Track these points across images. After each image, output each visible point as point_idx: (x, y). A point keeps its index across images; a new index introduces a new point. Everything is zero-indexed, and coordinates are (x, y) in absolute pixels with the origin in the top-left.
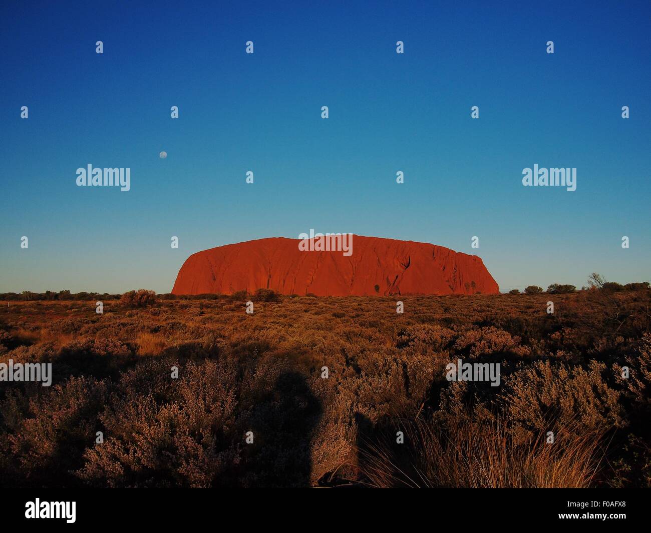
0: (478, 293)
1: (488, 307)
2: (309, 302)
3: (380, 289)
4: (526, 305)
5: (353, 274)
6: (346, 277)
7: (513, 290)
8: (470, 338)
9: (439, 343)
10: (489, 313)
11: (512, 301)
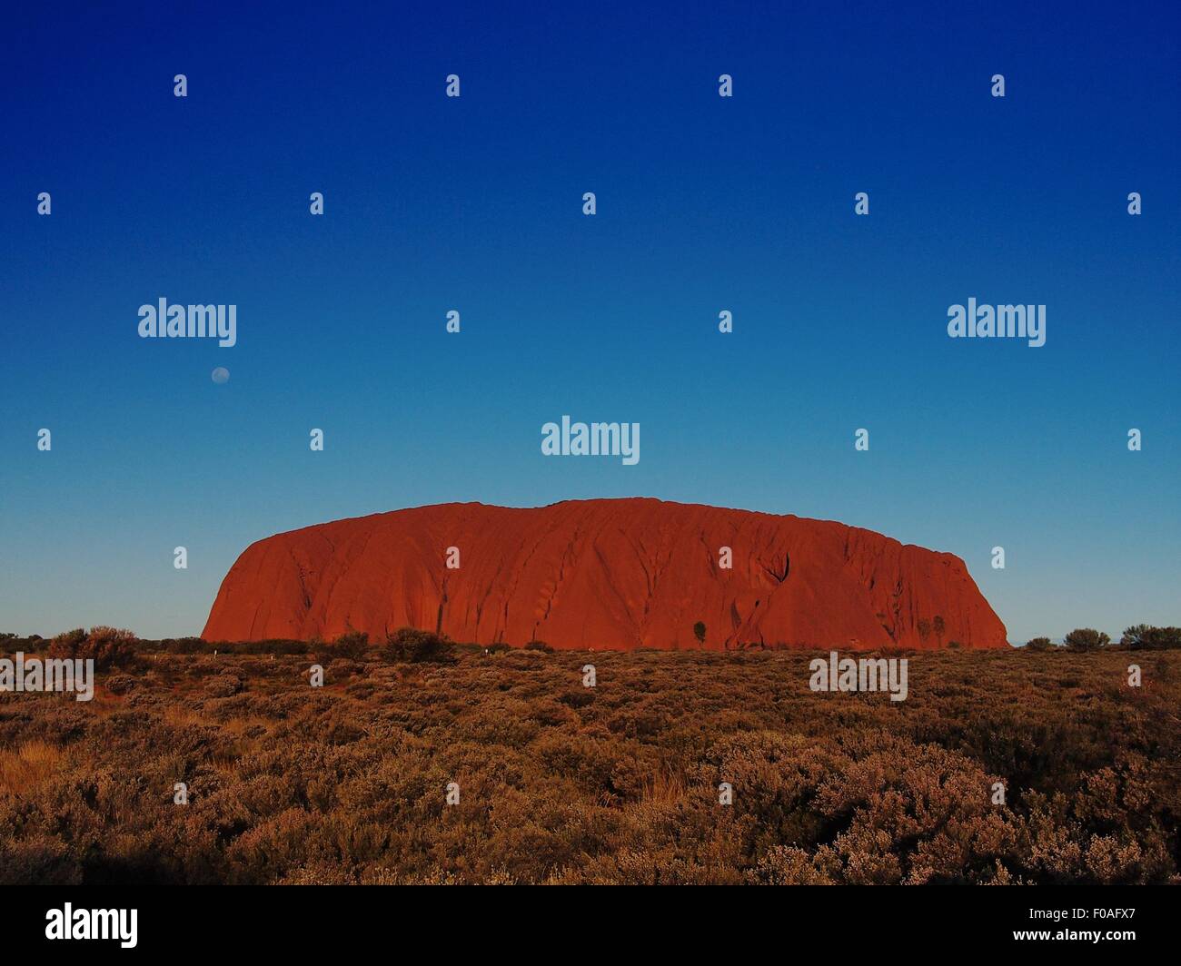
0: (953, 645)
1: (967, 682)
2: (522, 663)
3: (707, 633)
4: (1064, 677)
5: (650, 595)
6: (630, 603)
7: (1036, 640)
8: (857, 782)
9: (771, 793)
10: (964, 699)
11: (1030, 667)
